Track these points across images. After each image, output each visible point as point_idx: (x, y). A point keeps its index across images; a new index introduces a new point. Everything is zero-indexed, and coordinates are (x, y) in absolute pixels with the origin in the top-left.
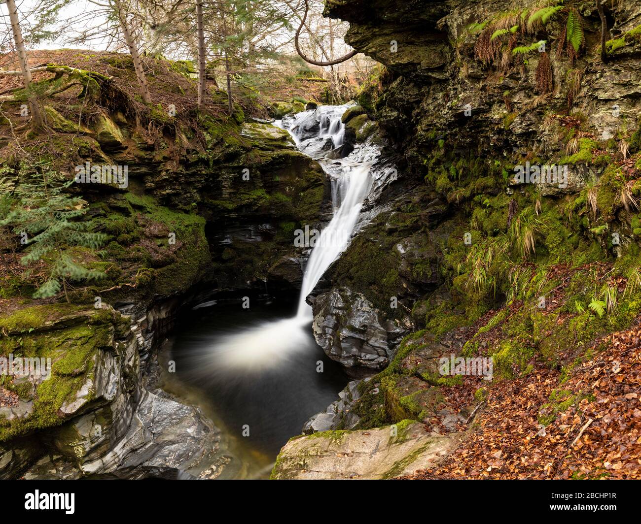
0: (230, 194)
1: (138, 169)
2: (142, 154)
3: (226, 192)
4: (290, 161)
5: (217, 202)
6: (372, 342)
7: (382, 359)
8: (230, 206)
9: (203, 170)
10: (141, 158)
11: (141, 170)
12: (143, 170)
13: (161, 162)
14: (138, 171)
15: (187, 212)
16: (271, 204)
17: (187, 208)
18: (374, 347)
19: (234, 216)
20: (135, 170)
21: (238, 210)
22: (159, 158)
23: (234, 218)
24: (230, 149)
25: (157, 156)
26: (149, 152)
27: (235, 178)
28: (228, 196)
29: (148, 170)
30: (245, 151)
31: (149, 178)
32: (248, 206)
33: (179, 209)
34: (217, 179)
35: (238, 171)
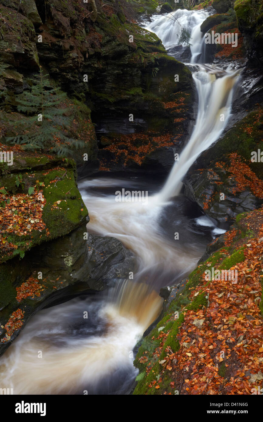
0: (112, 88)
1: (48, 54)
2: (54, 40)
3: (109, 85)
4: (166, 65)
5: (99, 95)
8: (111, 100)
9: (95, 63)
10: (53, 44)
11: (51, 55)
12: (52, 55)
13: (68, 50)
14: (48, 55)
15: (79, 99)
16: (146, 101)
17: (79, 95)
19: (113, 109)
20: (45, 54)
21: (116, 103)
22: (67, 47)
23: (113, 110)
24: (121, 48)
25: (66, 44)
26: (60, 40)
27: (118, 74)
28: (110, 90)
29: (56, 56)
30: (131, 51)
31: (54, 63)
32: (126, 101)
33: (75, 96)
34: (103, 74)
35: (122, 68)
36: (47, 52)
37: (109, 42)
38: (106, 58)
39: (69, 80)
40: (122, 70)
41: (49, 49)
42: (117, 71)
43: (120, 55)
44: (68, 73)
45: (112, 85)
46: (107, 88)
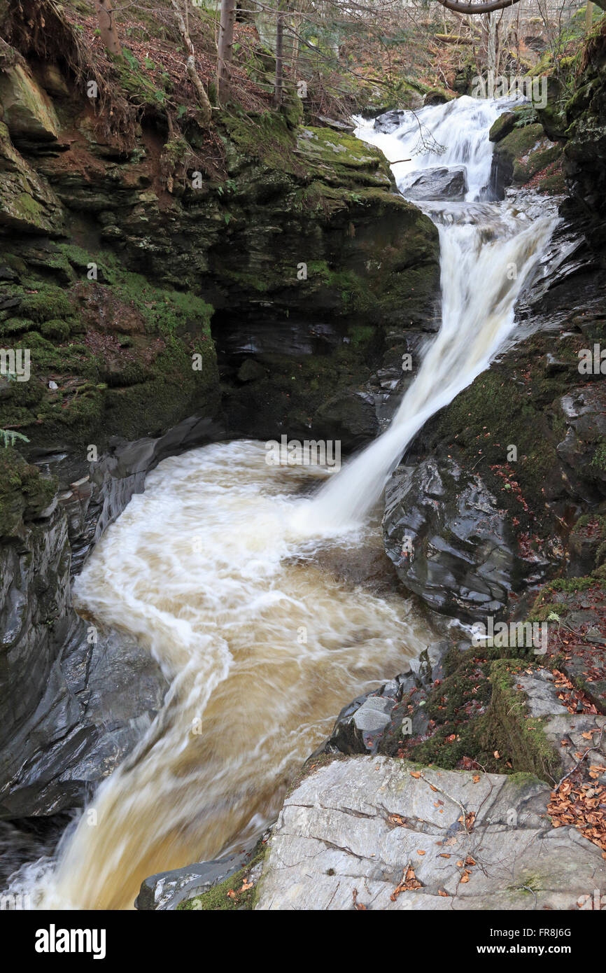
0: (263, 263)
1: (89, 196)
2: (100, 166)
3: (256, 258)
4: (380, 213)
5: (237, 276)
6: (481, 570)
8: (262, 286)
9: (215, 213)
10: (95, 174)
11: (96, 199)
12: (99, 199)
13: (136, 188)
14: (90, 200)
15: (181, 288)
17: (180, 281)
18: (486, 582)
19: (267, 304)
20: (82, 196)
21: (270, 294)
22: (132, 180)
23: (267, 308)
24: (271, 179)
25: (129, 174)
26: (114, 164)
27: (276, 234)
28: (259, 266)
29: (110, 200)
30: (299, 184)
31: (111, 216)
32: (293, 289)
33: (167, 282)
34: (242, 233)
35: (281, 221)
36: (83, 192)
37: (245, 166)
38: (241, 201)
39: (146, 251)
40: (281, 225)
41: (87, 187)
42: (271, 228)
43: (273, 194)
44: (141, 236)
45: (261, 257)
46: (254, 263)
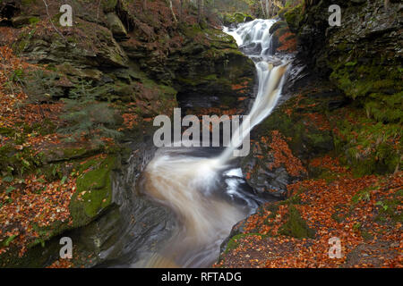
0: (194, 75)
2: (139, 44)
3: (191, 74)
5: (184, 80)
6: (278, 179)
7: (282, 191)
8: (193, 84)
9: (178, 58)
10: (139, 47)
12: (140, 55)
13: (152, 51)
14: (137, 55)
15: (166, 85)
16: (219, 84)
17: (167, 82)
18: (279, 183)
19: (195, 90)
20: (134, 54)
21: (197, 86)
22: (151, 48)
24: (197, 47)
25: (150, 46)
26: (144, 43)
27: (198, 66)
28: (192, 77)
29: (143, 55)
30: (206, 48)
31: (143, 60)
32: (205, 84)
33: (162, 82)
34: (186, 65)
35: (200, 61)
37: (188, 42)
38: (187, 54)
39: (154, 72)
40: (200, 63)
41: (136, 51)
42: (197, 63)
43: (198, 52)
44: (153, 66)
45: (193, 73)
